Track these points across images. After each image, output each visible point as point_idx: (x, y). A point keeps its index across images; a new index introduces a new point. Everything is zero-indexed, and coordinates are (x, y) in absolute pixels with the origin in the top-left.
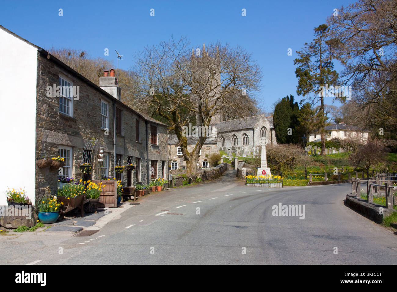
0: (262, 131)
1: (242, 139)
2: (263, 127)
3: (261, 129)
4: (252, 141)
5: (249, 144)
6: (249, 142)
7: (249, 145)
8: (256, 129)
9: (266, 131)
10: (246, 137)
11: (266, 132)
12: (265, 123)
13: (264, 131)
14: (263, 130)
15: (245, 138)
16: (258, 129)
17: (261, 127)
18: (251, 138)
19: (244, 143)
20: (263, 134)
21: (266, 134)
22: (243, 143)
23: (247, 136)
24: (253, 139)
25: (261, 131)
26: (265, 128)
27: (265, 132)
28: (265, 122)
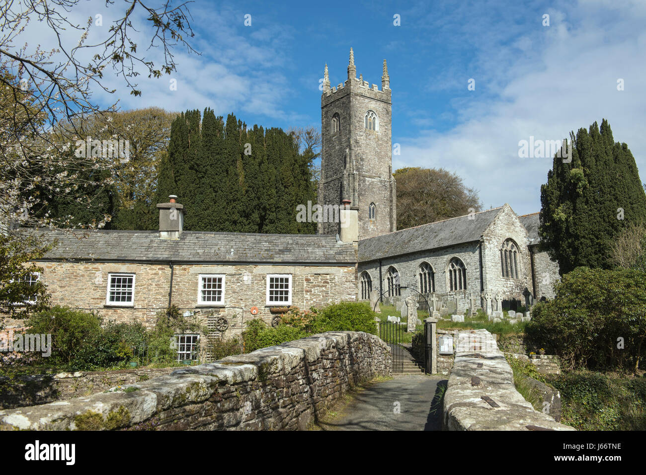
0: (506, 250)
1: (448, 274)
2: (509, 240)
3: (503, 247)
4: (476, 278)
5: (469, 287)
6: (467, 281)
7: (467, 291)
8: (486, 243)
9: (515, 252)
10: (459, 269)
11: (517, 254)
12: (514, 230)
13: (510, 251)
14: (509, 248)
15: (455, 271)
16: (492, 245)
17: (502, 240)
18: (472, 272)
19: (453, 286)
20: (509, 260)
21: (518, 261)
22: (449, 285)
23: (462, 265)
24: (479, 273)
25: (501, 250)
26: (514, 242)
27: (513, 253)
28: (513, 227)
